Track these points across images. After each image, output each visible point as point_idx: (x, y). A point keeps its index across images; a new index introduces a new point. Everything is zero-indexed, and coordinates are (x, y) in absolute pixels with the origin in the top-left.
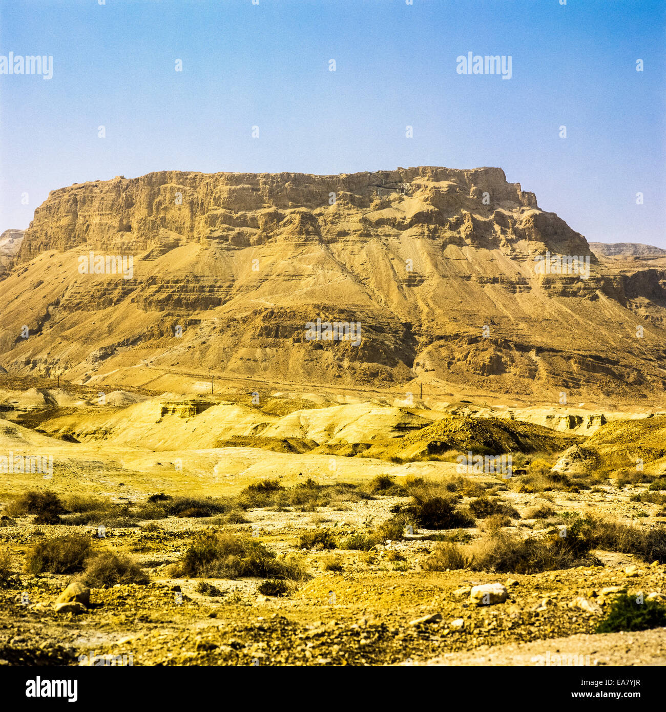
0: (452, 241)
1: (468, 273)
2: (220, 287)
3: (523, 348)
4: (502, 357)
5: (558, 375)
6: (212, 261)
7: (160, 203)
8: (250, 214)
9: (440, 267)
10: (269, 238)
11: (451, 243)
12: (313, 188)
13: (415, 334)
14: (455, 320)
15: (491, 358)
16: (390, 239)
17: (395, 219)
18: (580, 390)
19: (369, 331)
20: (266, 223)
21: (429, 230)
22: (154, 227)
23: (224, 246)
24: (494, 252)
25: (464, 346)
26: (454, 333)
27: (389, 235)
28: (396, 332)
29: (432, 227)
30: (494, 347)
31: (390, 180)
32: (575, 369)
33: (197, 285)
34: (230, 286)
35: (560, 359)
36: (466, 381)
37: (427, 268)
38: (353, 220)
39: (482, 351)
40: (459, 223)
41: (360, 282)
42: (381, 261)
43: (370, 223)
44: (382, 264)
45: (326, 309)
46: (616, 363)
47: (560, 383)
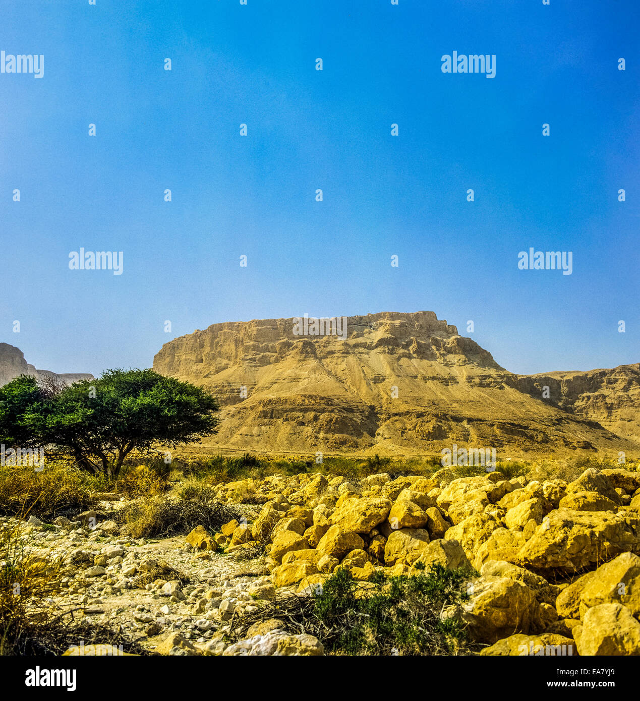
0: (404, 355)
1: (415, 374)
2: (244, 389)
3: (458, 420)
4: (442, 426)
5: (486, 438)
6: (242, 373)
7: (218, 343)
8: (271, 344)
9: (396, 371)
10: (282, 358)
11: (403, 356)
13: (378, 413)
14: (406, 402)
15: (434, 427)
16: (362, 355)
17: (366, 343)
18: (504, 448)
19: (341, 411)
20: (281, 348)
21: (389, 349)
22: (214, 357)
23: (252, 364)
24: (433, 362)
25: (413, 419)
26: (406, 410)
27: (362, 353)
28: (363, 412)
29: (390, 347)
30: (436, 419)
31: (362, 321)
32: (498, 432)
33: (229, 389)
34: (252, 388)
35: (486, 426)
36: (415, 445)
37: (387, 371)
38: (338, 345)
39: (427, 422)
40: (410, 343)
41: (341, 381)
43: (350, 346)
44: (356, 369)
45: (311, 397)
46: (526, 428)
47: (488, 444)
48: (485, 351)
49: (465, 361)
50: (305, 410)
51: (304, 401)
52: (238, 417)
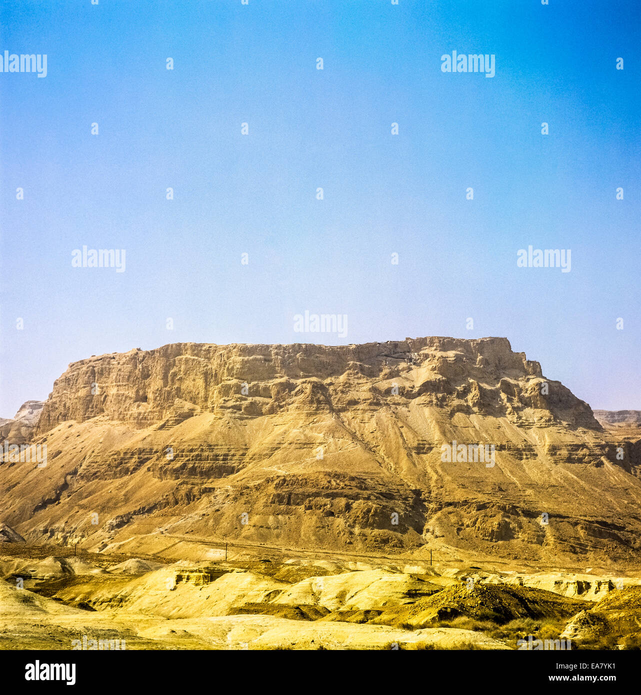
0: (460, 409)
1: (476, 440)
2: (233, 455)
3: (531, 514)
4: (510, 523)
5: (565, 541)
6: (225, 430)
7: (175, 374)
8: (262, 384)
9: (449, 435)
10: (281, 407)
11: (458, 411)
12: (323, 358)
13: (425, 501)
14: (464, 486)
15: (499, 524)
16: (399, 407)
17: (404, 388)
18: (588, 555)
19: (380, 498)
20: (278, 392)
21: (437, 399)
22: (169, 397)
24: (501, 420)
25: (473, 512)
26: (463, 499)
27: (399, 404)
28: (406, 499)
29: (440, 395)
30: (502, 513)
31: (399, 350)
32: (582, 534)
33: (211, 454)
34: (244, 455)
35: (567, 524)
36: (475, 548)
37: (434, 434)
38: (363, 390)
39: (491, 517)
40: (466, 391)
41: (370, 449)
42: (390, 429)
43: (380, 392)
44: (391, 432)
45: (337, 476)
46: (622, 529)
47: (568, 549)
48: (582, 402)
49: (550, 420)
50: (333, 496)
51: (329, 482)
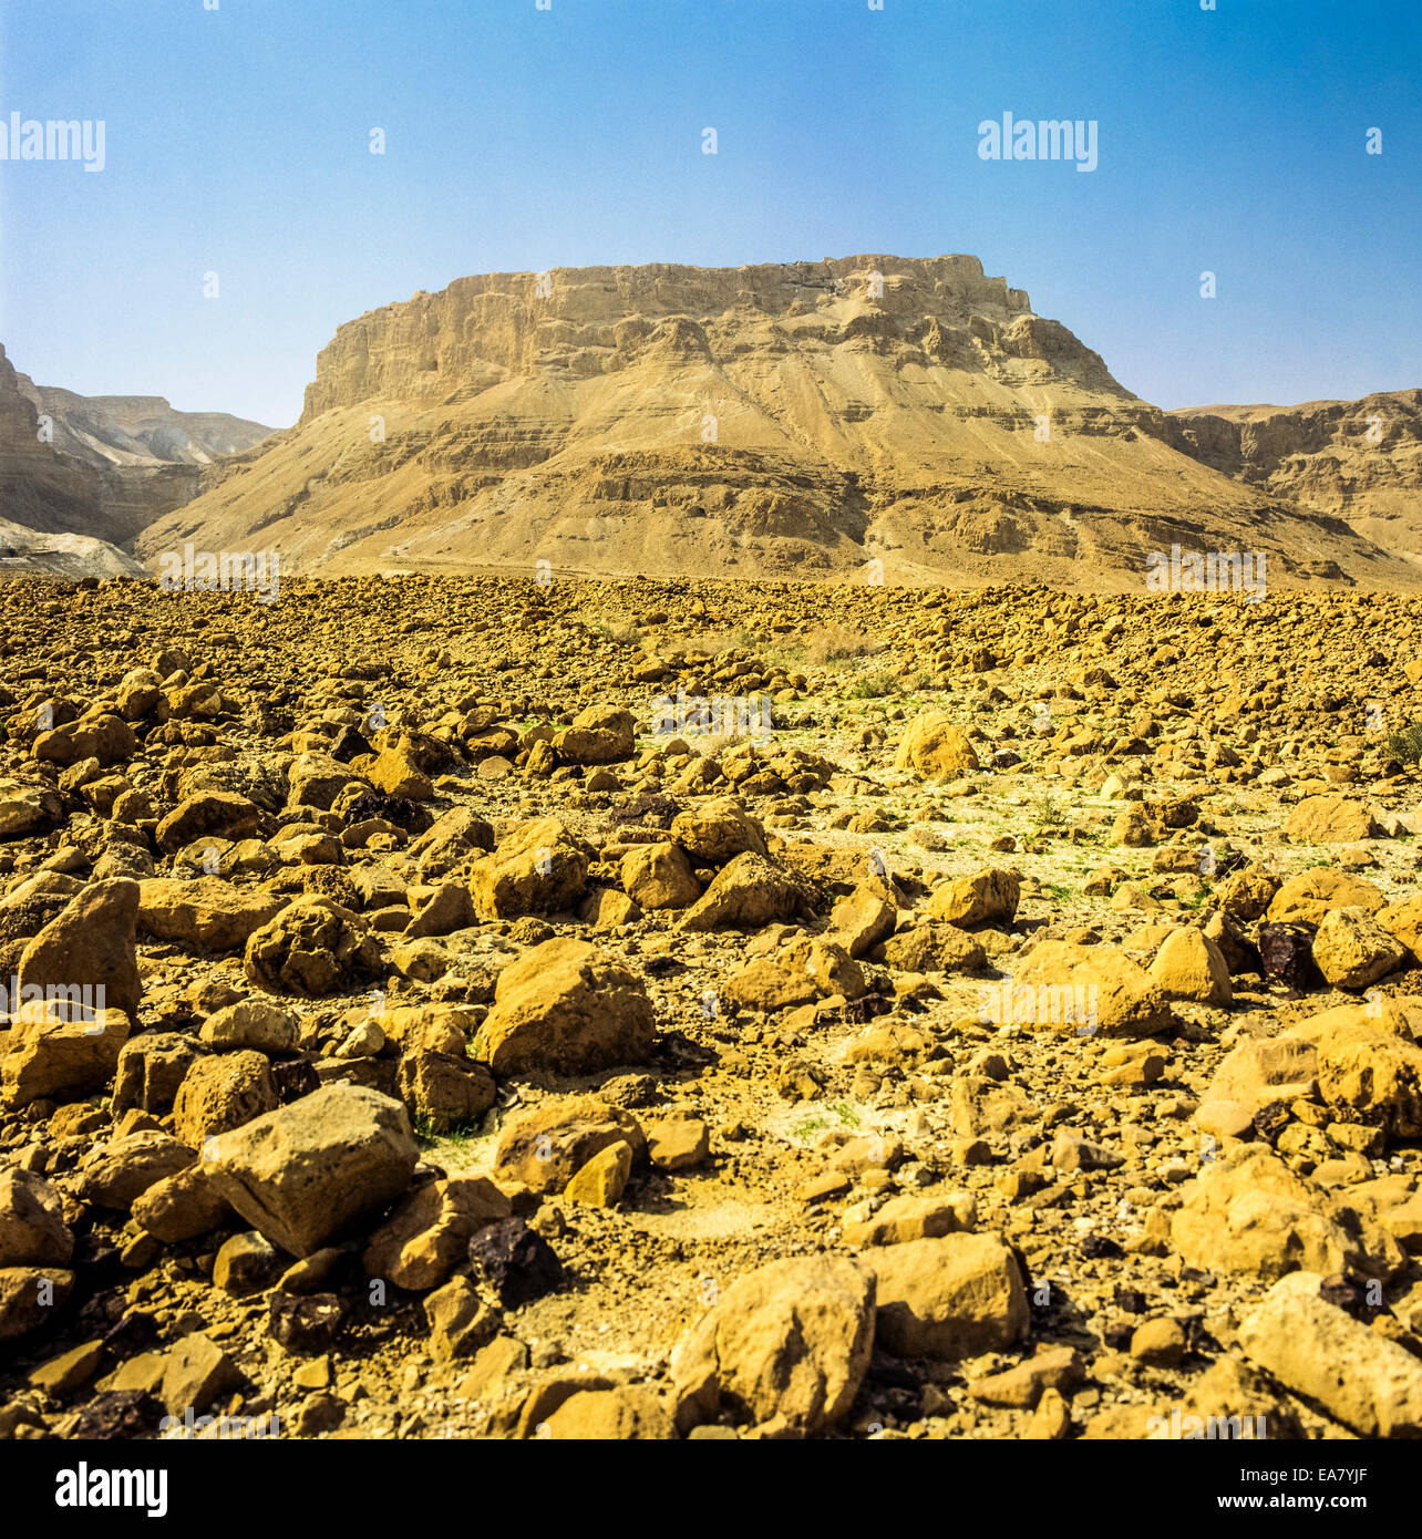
0: (911, 358)
1: (939, 402)
2: (549, 432)
3: (1050, 507)
4: (1015, 522)
5: (1115, 549)
6: (539, 395)
7: (473, 322)
8: (601, 327)
9: (896, 393)
10: (630, 359)
11: (909, 361)
12: (696, 284)
13: (865, 491)
14: (928, 467)
15: (998, 524)
16: (815, 355)
17: (823, 328)
19: (786, 485)
20: (626, 337)
21: (875, 342)
22: (465, 358)
23: (560, 374)
24: (976, 377)
25: (949, 506)
26: (930, 485)
27: (815, 351)
28: (832, 487)
29: (879, 338)
30: (1001, 505)
31: (813, 275)
32: (1141, 537)
33: (512, 430)
34: (566, 430)
35: (1112, 523)
36: (958, 565)
37: (874, 394)
38: (759, 330)
39: (982, 511)
40: (926, 327)
41: (771, 415)
42: (803, 385)
43: (786, 334)
44: (804, 389)
45: (712, 450)
46: (1201, 528)
47: (1121, 563)
48: (1091, 352)
49: (1049, 374)
50: (705, 481)
51: (698, 459)
52: (546, 496)
